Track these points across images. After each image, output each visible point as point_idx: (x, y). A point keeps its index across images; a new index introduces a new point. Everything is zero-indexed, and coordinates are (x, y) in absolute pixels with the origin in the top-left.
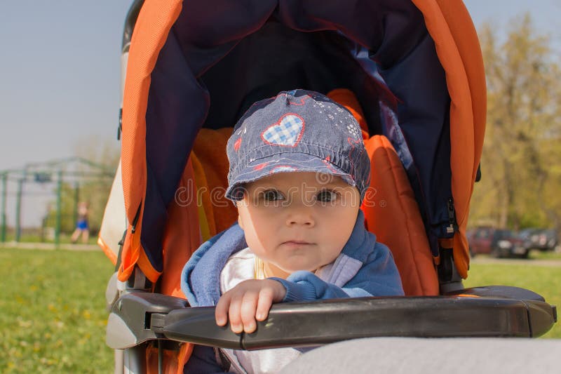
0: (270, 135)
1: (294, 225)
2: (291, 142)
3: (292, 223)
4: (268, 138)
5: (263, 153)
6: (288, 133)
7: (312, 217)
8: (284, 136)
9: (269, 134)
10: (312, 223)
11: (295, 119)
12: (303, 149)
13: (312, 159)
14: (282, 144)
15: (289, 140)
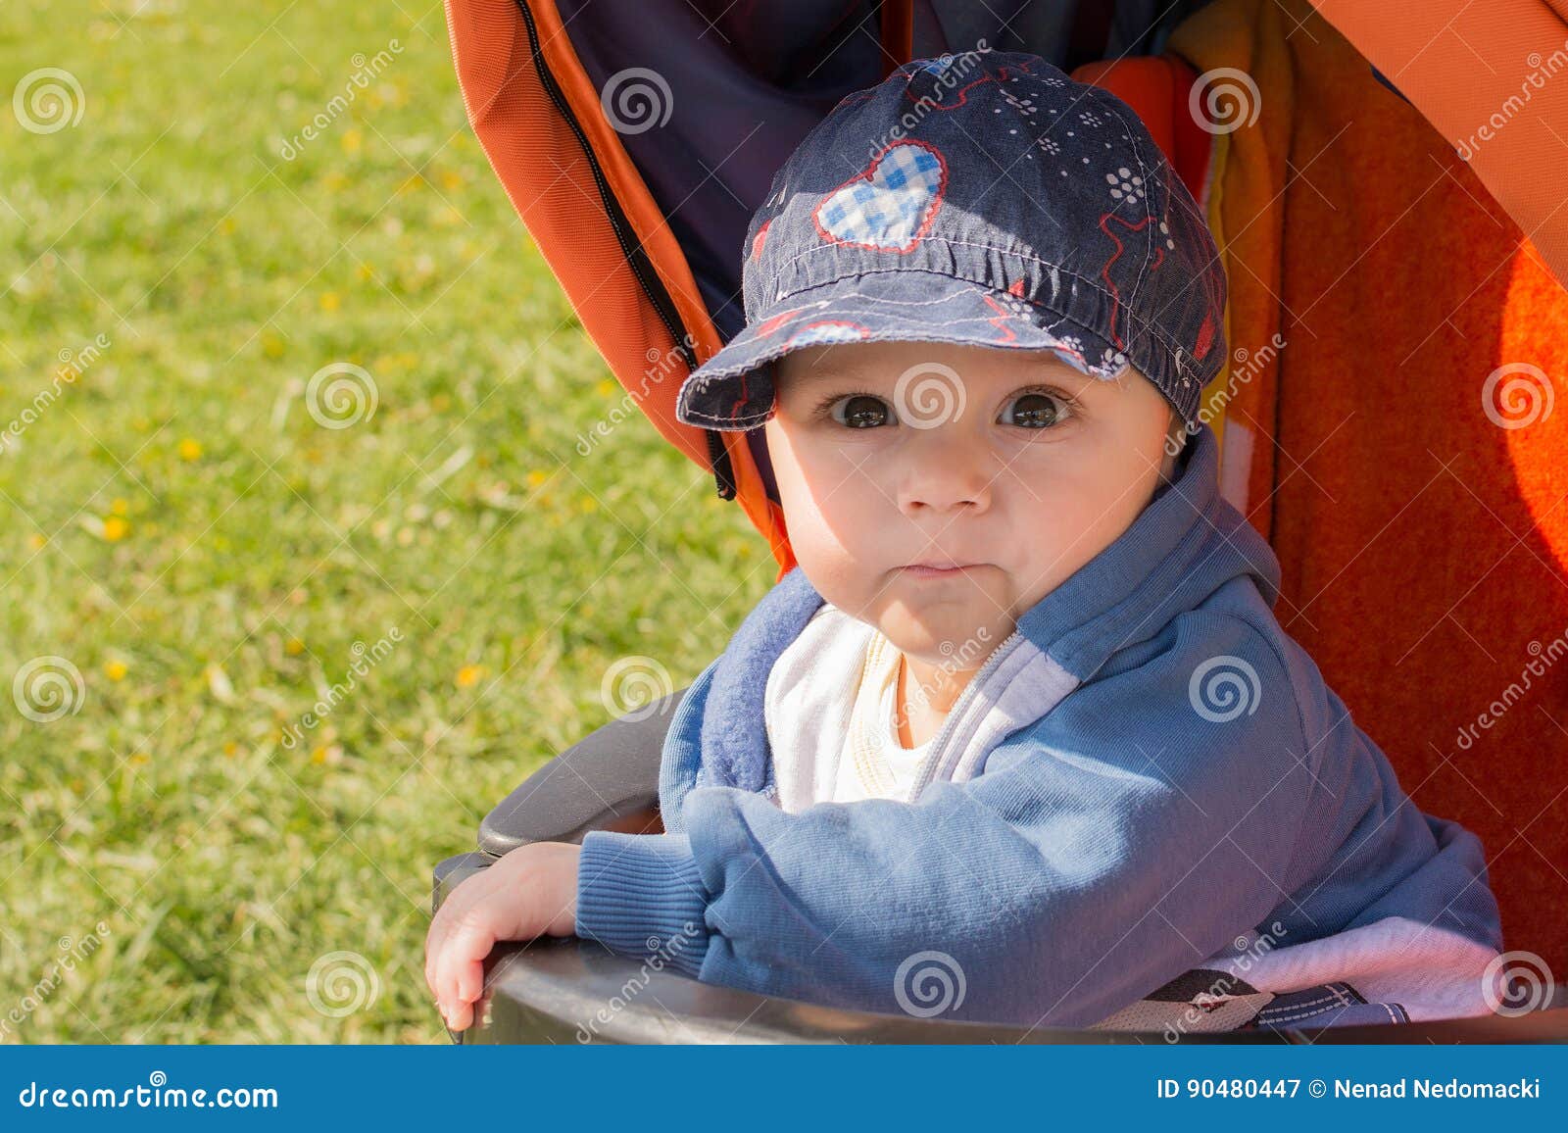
0: (837, 215)
1: (922, 511)
2: (900, 236)
3: (919, 505)
4: (833, 223)
5: (810, 272)
6: (896, 207)
7: (977, 482)
8: (880, 216)
9: (839, 208)
10: (982, 501)
11: (919, 160)
12: (930, 260)
13: (957, 293)
14: (871, 242)
15: (893, 231)
